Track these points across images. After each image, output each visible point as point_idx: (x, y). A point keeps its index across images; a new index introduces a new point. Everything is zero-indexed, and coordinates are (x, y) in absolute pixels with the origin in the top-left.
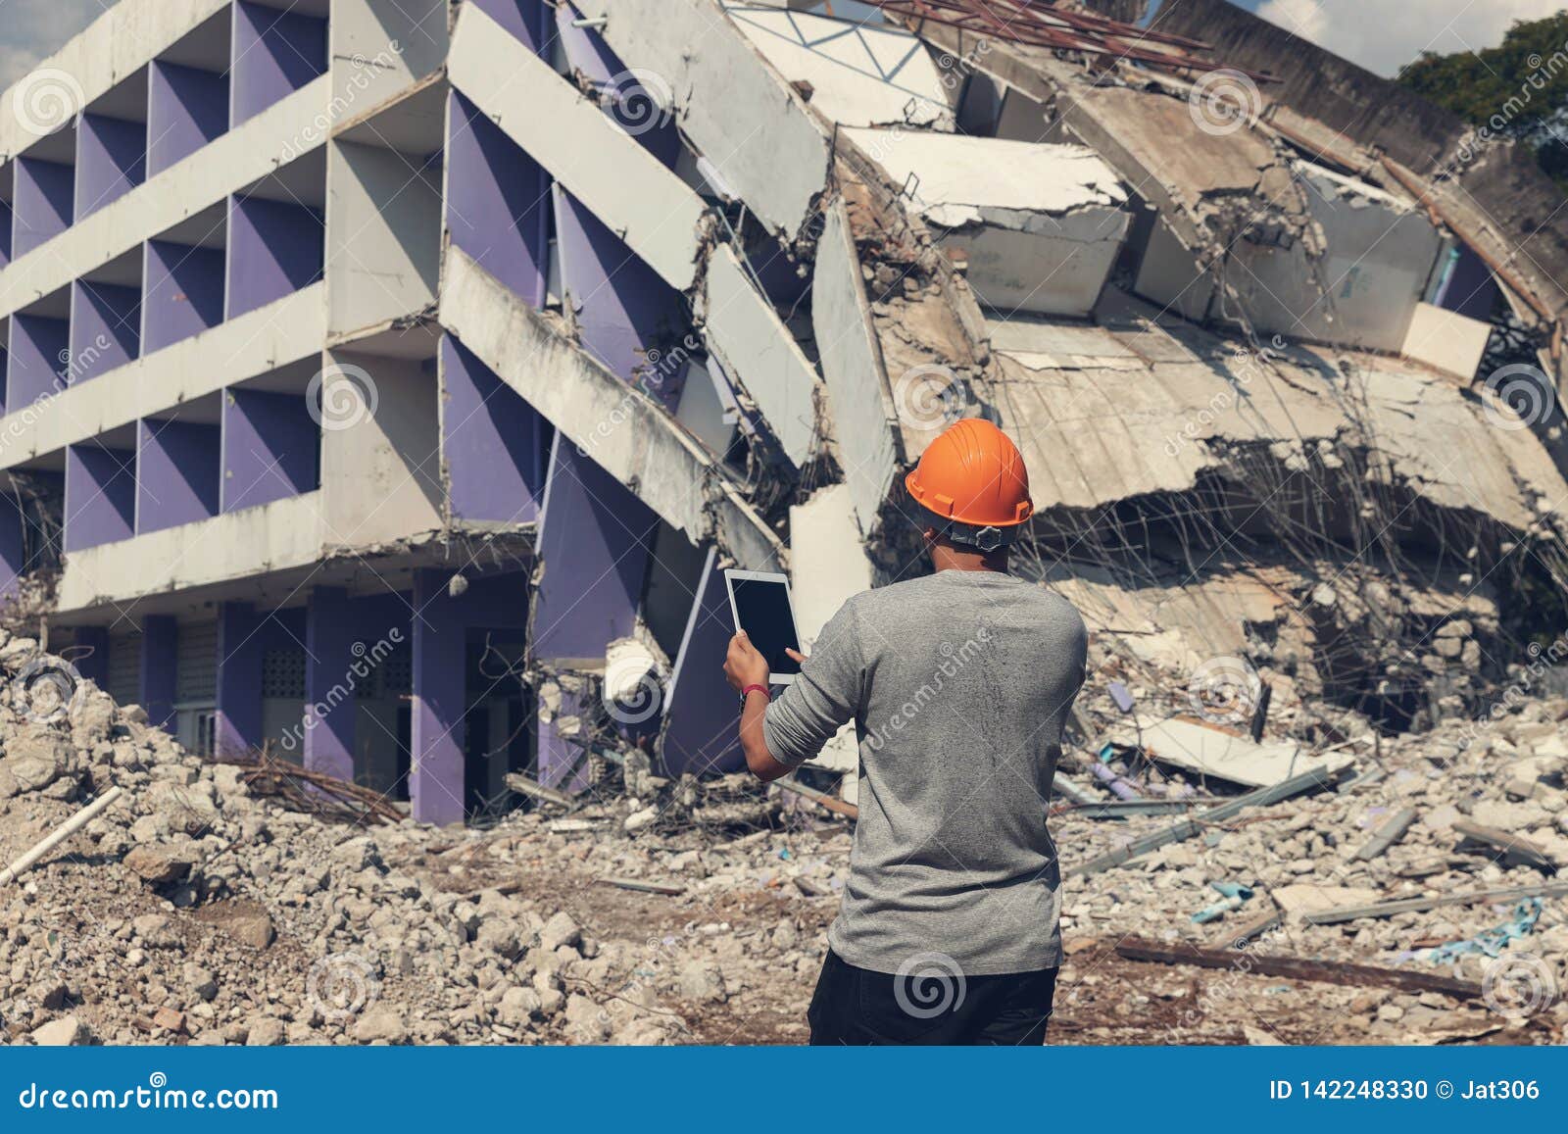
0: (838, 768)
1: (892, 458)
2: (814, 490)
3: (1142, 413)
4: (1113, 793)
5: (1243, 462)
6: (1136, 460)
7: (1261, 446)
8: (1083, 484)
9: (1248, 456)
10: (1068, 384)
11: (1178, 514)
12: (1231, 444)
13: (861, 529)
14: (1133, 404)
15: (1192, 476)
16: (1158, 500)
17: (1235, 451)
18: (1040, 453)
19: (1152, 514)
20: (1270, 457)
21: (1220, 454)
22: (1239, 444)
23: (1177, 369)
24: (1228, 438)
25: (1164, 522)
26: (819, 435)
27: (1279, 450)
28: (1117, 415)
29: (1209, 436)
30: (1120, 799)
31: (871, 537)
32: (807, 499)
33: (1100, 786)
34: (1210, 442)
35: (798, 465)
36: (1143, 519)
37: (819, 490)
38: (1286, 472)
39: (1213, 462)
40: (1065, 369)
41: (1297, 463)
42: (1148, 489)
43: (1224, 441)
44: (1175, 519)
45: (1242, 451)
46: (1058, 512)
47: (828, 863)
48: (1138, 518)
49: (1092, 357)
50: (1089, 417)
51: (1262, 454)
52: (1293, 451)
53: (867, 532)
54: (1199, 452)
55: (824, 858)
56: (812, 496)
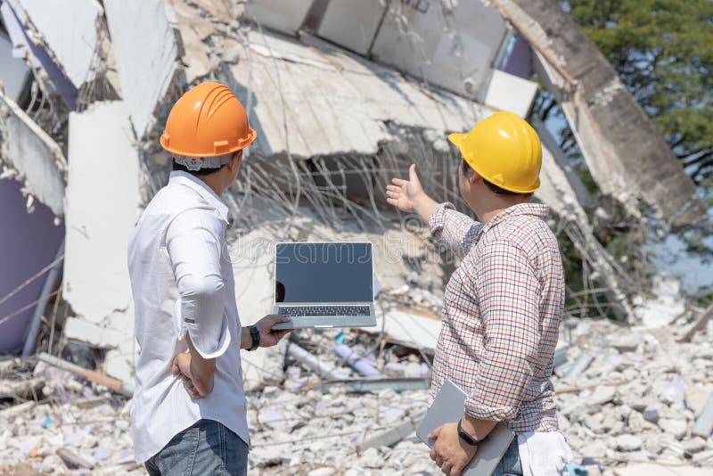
0: (103, 345)
1: (174, 55)
2: (92, 102)
3: (339, 97)
4: (355, 370)
5: (407, 140)
6: (338, 128)
7: (418, 131)
8: (301, 140)
9: (411, 136)
10: (288, 69)
11: (366, 169)
12: (401, 126)
13: (135, 134)
14: (333, 91)
15: (375, 144)
16: (351, 159)
17: (402, 131)
18: (269, 113)
19: (348, 168)
20: (424, 140)
21: (392, 133)
22: (405, 127)
23: (358, 76)
24: (397, 122)
25: (357, 174)
26: (99, 55)
27: (430, 135)
28: (323, 95)
29: (386, 118)
30: (363, 376)
31: (144, 139)
32: (86, 108)
33: (346, 365)
34: (387, 123)
35: (78, 86)
36: (342, 171)
37: (97, 103)
38: (435, 152)
39: (389, 137)
40: (285, 60)
41: (441, 145)
42: (346, 149)
43: (395, 124)
44: (364, 174)
45: (407, 133)
46: (283, 156)
47: (92, 433)
48: (337, 169)
49: (302, 57)
50: (304, 94)
51: (419, 136)
52: (439, 137)
53: (140, 134)
54: (379, 129)
55: (89, 428)
56: (91, 107)
